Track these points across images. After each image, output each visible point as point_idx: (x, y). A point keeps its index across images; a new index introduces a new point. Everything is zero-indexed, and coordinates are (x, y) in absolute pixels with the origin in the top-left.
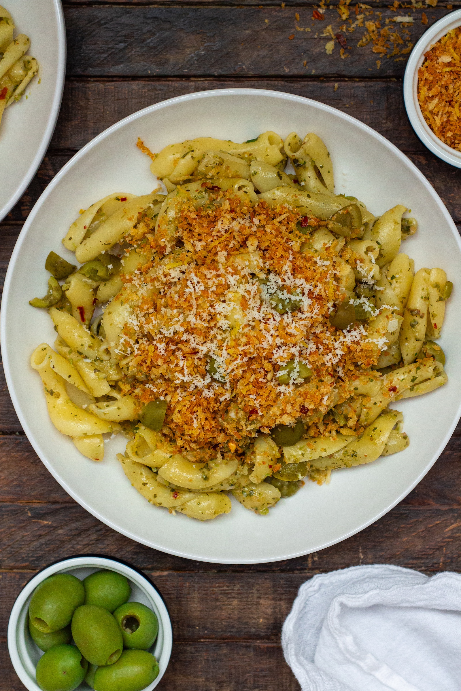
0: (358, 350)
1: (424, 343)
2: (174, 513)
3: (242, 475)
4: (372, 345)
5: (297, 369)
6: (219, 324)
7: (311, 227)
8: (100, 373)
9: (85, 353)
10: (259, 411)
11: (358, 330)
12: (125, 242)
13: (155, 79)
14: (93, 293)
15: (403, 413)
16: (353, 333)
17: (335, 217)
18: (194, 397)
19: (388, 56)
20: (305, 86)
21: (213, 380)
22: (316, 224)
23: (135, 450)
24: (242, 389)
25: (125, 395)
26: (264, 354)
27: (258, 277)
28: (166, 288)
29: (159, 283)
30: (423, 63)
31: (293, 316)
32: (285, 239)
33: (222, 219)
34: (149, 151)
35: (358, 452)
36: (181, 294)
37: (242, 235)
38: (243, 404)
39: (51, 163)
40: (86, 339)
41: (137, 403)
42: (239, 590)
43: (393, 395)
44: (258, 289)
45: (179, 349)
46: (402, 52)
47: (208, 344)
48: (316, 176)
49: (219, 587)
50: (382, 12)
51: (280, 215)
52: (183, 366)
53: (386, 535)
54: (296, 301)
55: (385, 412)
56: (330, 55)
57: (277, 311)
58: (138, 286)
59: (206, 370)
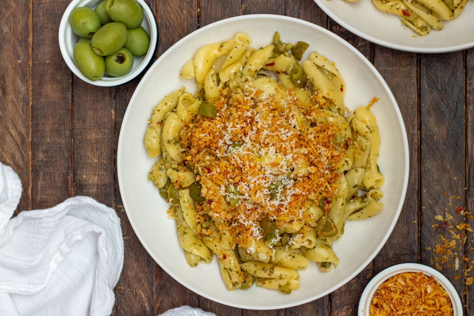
0: (247, 235)
1: (253, 276)
2: (149, 122)
3: (172, 164)
4: (250, 244)
5: (235, 197)
6: (262, 149)
7: (324, 206)
8: (233, 76)
9: (245, 67)
10: (210, 174)
11: (259, 235)
12: (315, 91)
13: (419, 109)
14: (283, 71)
15: (211, 264)
16: (258, 232)
17: (329, 220)
18: (218, 134)
19: (434, 254)
20: (415, 202)
21: (229, 146)
22: (326, 209)
23: (187, 98)
24: (223, 164)
25: (220, 91)
26: (244, 177)
27: (291, 173)
28: (285, 116)
29: (288, 112)
30: (427, 276)
31: (268, 195)
32: (316, 190)
33: (328, 151)
34: (372, 105)
35: (187, 236)
36: (281, 126)
37: (318, 163)
38: (214, 164)
40: (254, 67)
41: (215, 99)
42: (103, 163)
43: (221, 257)
44: (284, 173)
45: (248, 125)
46: (436, 263)
47: (250, 143)
48: (357, 209)
49: (105, 150)
50: (461, 251)
51: (331, 187)
52: (237, 127)
53: (137, 254)
54: (277, 196)
55: (211, 252)
56: (434, 218)
57: (270, 185)
58: (286, 99)
59: (235, 141)
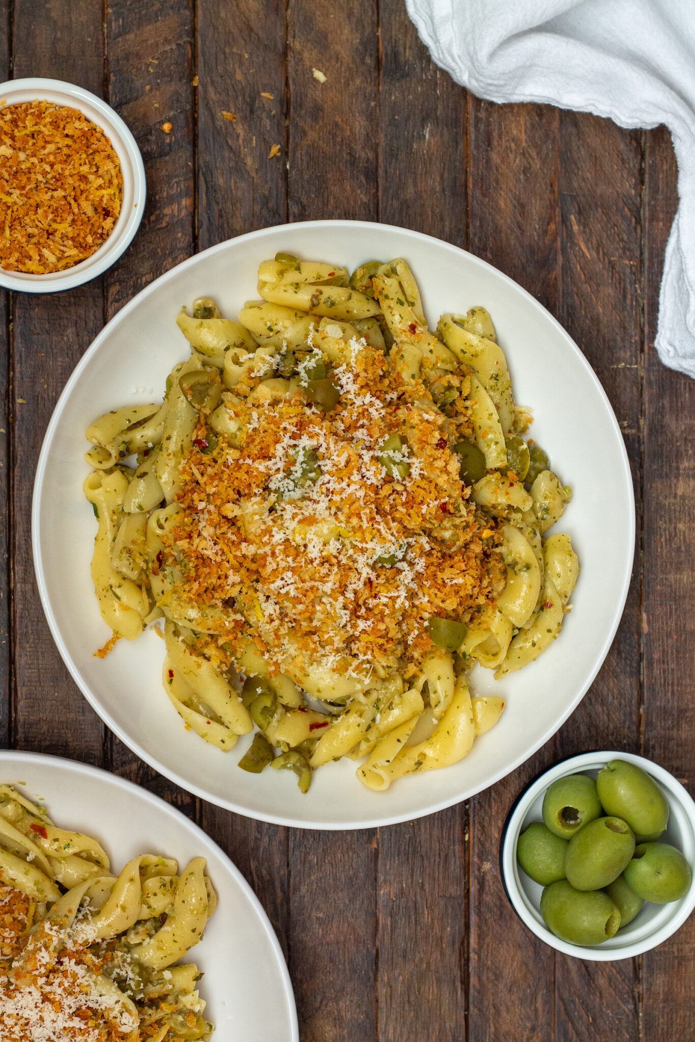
0: (365, 375)
1: (354, 288)
2: (570, 607)
3: (523, 520)
4: (360, 357)
5: (391, 453)
6: (335, 553)
7: (207, 436)
8: (394, 702)
9: (369, 722)
10: (443, 501)
11: (340, 376)
12: (226, 672)
13: (12, 634)
14: (292, 712)
15: (442, 314)
16: (343, 381)
17: (196, 406)
18: (425, 583)
20: (20, 442)
21: (404, 559)
22: (203, 429)
23: (490, 657)
24: (415, 522)
25: (421, 671)
26: (372, 495)
27: (274, 503)
28: (287, 620)
29: (282, 629)
31: (324, 458)
32: (224, 469)
33: (200, 549)
34: (109, 642)
35: (492, 372)
36: (297, 600)
37: (219, 524)
38: (434, 521)
39: (122, 766)
40: (350, 721)
41: (432, 655)
42: (665, 522)
43: (419, 329)
44: (290, 503)
45: (365, 603)
47: (359, 566)
48: (140, 428)
49: (662, 547)
51: (193, 474)
52: (387, 597)
53: (594, 333)
54: (304, 455)
55: (441, 337)
57: (318, 479)
58: (285, 656)
59: (391, 568)
